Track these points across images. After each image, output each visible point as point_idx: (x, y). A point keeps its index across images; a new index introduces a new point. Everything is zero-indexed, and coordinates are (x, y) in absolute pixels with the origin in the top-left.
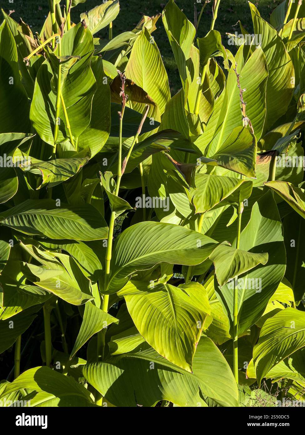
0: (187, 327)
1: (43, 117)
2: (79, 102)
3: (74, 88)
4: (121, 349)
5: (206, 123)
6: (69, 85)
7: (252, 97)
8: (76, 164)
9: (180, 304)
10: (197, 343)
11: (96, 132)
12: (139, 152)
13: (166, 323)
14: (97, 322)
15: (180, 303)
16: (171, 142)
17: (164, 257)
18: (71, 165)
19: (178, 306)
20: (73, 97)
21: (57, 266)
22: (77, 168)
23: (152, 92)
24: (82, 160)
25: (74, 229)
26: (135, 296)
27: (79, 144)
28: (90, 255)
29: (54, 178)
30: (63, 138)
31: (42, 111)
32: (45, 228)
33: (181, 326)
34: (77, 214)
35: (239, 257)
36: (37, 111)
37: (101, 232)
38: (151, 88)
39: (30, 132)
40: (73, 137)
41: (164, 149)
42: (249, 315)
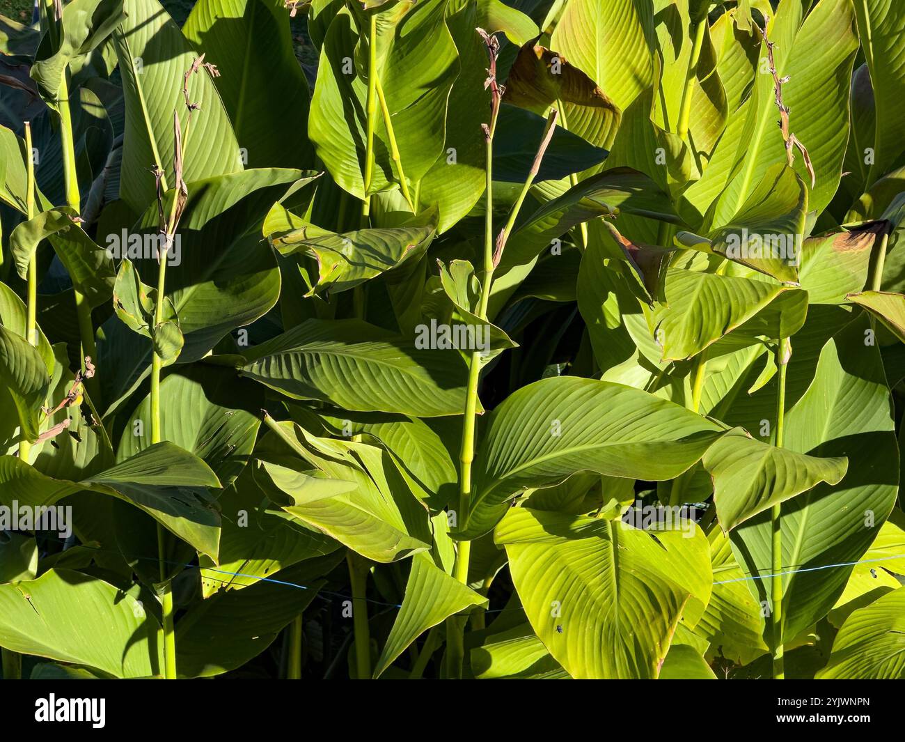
0: (640, 623)
1: (338, 133)
2: (420, 101)
3: (410, 69)
4: (498, 667)
5: (708, 153)
6: (399, 63)
7: (820, 97)
8: (399, 242)
9: (631, 569)
10: (661, 660)
11: (459, 170)
12: (554, 217)
13: (595, 609)
14: (436, 603)
15: (632, 566)
16: (624, 196)
17: (596, 460)
18: (390, 245)
19: (627, 573)
20: (406, 90)
21: (349, 472)
22: (401, 251)
23: (616, 82)
24: (417, 232)
25: (398, 388)
26: (533, 545)
27: (422, 196)
28: (434, 449)
29: (347, 271)
30: (385, 182)
31: (336, 120)
32: (335, 385)
33: (627, 619)
34: (408, 354)
35: (773, 466)
36: (327, 121)
37: (458, 397)
38: (615, 73)
39: (312, 168)
40: (408, 179)
41: (603, 211)
42: (810, 598)
